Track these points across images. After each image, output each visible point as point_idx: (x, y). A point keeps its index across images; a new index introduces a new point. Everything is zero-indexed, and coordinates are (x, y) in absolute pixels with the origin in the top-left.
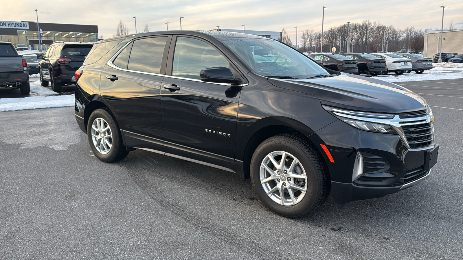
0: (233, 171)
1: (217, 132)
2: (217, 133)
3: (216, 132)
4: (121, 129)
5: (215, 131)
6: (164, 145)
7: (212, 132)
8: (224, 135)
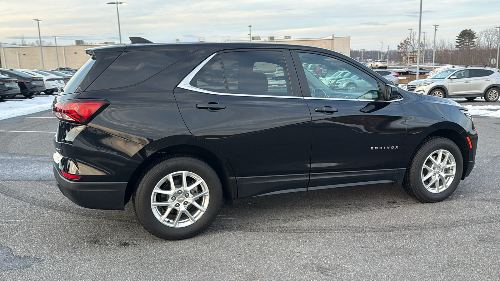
0: (391, 181)
1: (385, 147)
2: (384, 148)
3: (383, 148)
4: (231, 178)
5: (382, 147)
6: (311, 178)
7: (379, 148)
8: (392, 148)
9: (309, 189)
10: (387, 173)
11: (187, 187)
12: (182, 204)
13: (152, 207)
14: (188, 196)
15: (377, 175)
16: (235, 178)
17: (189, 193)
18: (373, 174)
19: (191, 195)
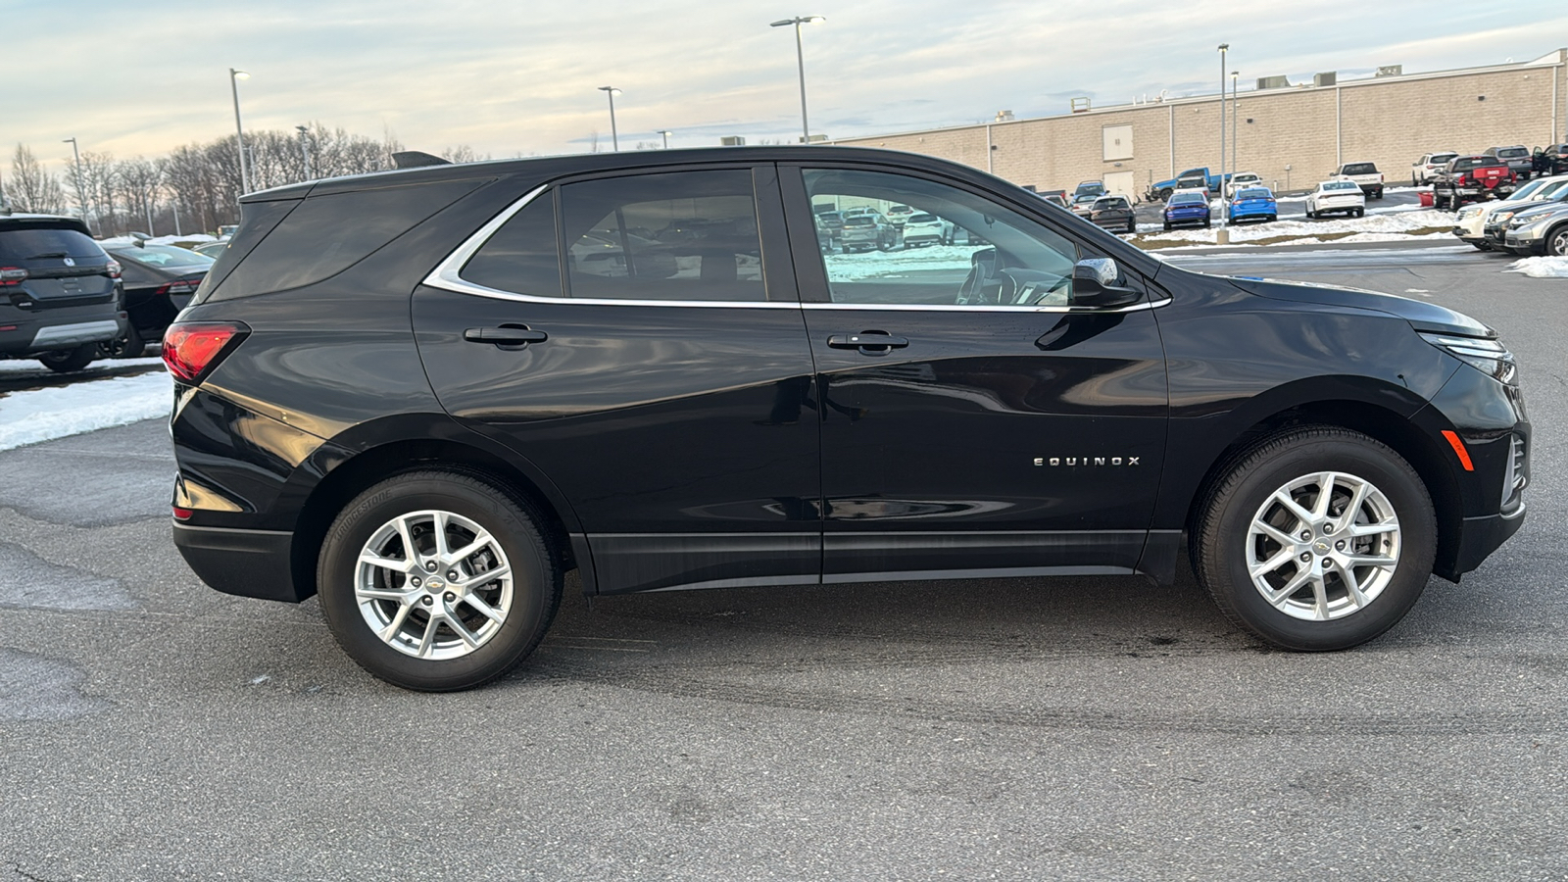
0: (1129, 571)
1: (1085, 459)
2: (1085, 463)
3: (1080, 461)
4: (571, 535)
5: (1074, 459)
6: (825, 548)
7: (1063, 461)
8: (1114, 463)
9: (828, 579)
10: (1105, 543)
11: (448, 554)
12: (438, 598)
13: (360, 600)
14: (456, 579)
15: (1066, 546)
16: (582, 535)
17: (458, 569)
18: (1049, 543)
19: (463, 577)
